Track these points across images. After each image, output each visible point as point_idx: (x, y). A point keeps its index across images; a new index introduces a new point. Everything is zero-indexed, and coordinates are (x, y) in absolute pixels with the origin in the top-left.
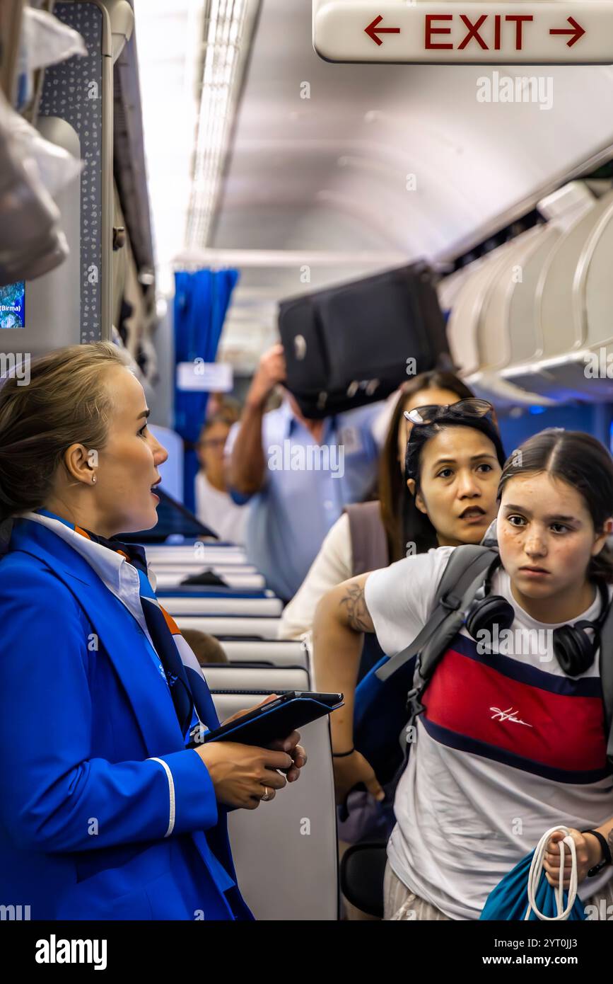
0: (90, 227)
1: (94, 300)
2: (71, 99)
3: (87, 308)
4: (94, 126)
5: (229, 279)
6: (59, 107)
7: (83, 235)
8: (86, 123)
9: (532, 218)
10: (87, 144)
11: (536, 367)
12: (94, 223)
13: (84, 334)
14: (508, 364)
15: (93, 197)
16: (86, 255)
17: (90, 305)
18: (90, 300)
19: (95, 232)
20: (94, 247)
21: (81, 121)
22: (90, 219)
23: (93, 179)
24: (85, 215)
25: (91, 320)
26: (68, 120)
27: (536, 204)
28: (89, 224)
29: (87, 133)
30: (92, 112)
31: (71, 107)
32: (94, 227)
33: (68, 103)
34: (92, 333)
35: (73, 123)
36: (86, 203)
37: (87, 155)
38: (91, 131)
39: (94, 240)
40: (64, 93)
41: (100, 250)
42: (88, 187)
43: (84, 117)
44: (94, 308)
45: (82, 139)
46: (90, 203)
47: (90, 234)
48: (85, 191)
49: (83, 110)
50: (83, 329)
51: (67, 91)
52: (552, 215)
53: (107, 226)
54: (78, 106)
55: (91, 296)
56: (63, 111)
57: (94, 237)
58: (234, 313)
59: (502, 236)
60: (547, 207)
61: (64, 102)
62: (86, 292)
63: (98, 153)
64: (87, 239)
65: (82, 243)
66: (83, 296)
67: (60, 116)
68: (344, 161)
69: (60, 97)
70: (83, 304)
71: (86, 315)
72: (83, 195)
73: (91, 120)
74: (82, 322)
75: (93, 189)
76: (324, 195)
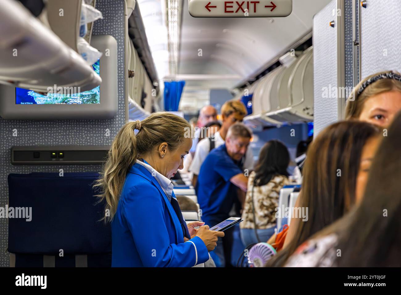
0: (121, 71)
1: (123, 94)
2: (114, 29)
3: (120, 97)
4: (122, 38)
5: (182, 84)
6: (110, 32)
7: (118, 73)
8: (119, 37)
9: (278, 64)
10: (120, 44)
11: (276, 113)
12: (122, 69)
13: (119, 105)
14: (271, 111)
15: (122, 61)
16: (120, 80)
17: (121, 96)
18: (121, 94)
19: (122, 72)
20: (122, 77)
21: (118, 36)
22: (121, 68)
23: (122, 55)
24: (119, 67)
25: (121, 101)
26: (113, 36)
27: (278, 59)
28: (121, 70)
29: (120, 40)
30: (121, 33)
31: (114, 32)
32: (122, 71)
33: (113, 31)
34: (122, 105)
35: (115, 37)
36: (119, 63)
37: (120, 47)
38: (121, 39)
39: (122, 75)
40: (112, 27)
41: (124, 78)
42: (120, 58)
43: (119, 35)
44: (122, 97)
45: (118, 42)
46: (121, 63)
47: (121, 73)
48: (119, 59)
49: (118, 33)
50: (119, 104)
51: (113, 27)
52: (284, 63)
53: (127, 69)
54: (117, 32)
55: (121, 93)
56: (112, 33)
57: (122, 74)
58: (184, 95)
59: (270, 69)
60: (282, 60)
61: (112, 30)
62: (120, 92)
63: (123, 47)
64: (120, 74)
65: (118, 76)
66: (119, 93)
67: (111, 35)
68: (218, 45)
69: (111, 29)
70: (119, 96)
71: (120, 99)
72: (118, 60)
73: (121, 36)
74: (119, 101)
75: (122, 58)
76: (213, 56)
